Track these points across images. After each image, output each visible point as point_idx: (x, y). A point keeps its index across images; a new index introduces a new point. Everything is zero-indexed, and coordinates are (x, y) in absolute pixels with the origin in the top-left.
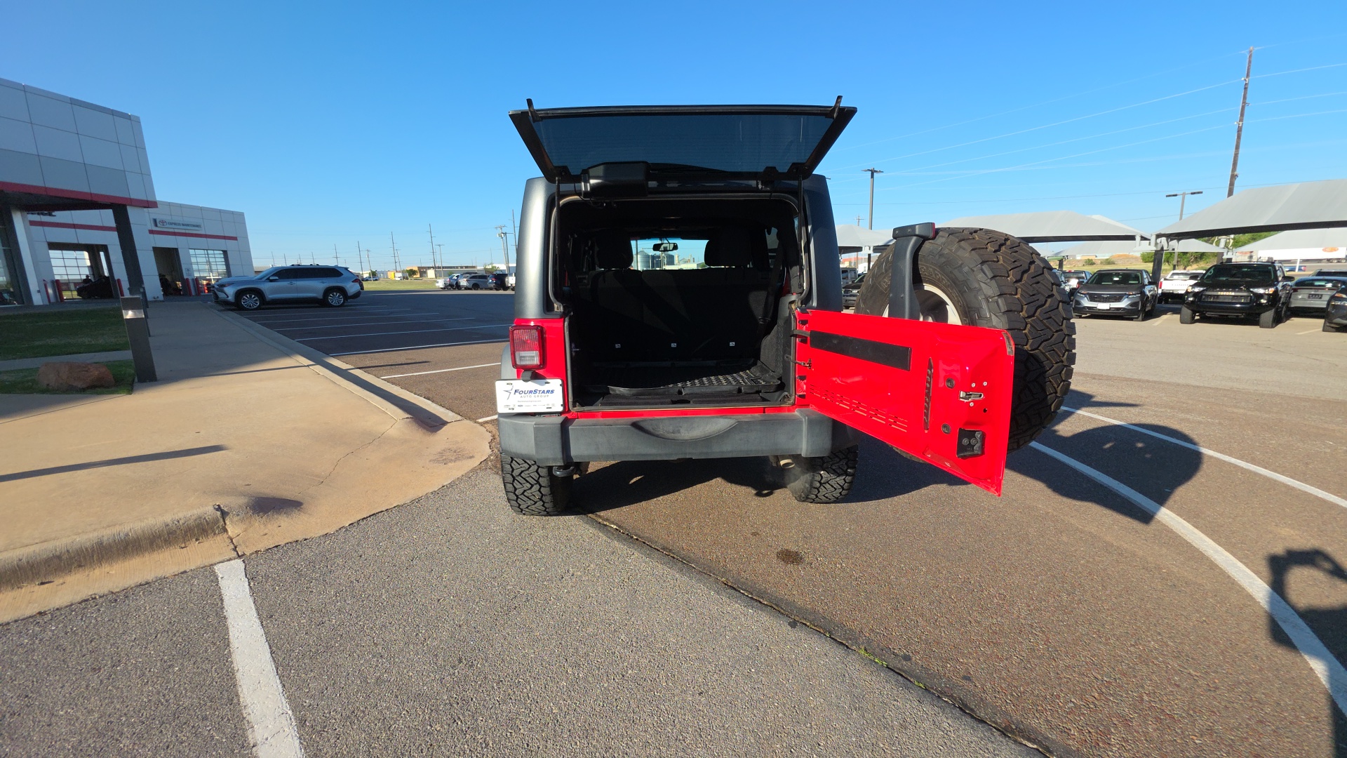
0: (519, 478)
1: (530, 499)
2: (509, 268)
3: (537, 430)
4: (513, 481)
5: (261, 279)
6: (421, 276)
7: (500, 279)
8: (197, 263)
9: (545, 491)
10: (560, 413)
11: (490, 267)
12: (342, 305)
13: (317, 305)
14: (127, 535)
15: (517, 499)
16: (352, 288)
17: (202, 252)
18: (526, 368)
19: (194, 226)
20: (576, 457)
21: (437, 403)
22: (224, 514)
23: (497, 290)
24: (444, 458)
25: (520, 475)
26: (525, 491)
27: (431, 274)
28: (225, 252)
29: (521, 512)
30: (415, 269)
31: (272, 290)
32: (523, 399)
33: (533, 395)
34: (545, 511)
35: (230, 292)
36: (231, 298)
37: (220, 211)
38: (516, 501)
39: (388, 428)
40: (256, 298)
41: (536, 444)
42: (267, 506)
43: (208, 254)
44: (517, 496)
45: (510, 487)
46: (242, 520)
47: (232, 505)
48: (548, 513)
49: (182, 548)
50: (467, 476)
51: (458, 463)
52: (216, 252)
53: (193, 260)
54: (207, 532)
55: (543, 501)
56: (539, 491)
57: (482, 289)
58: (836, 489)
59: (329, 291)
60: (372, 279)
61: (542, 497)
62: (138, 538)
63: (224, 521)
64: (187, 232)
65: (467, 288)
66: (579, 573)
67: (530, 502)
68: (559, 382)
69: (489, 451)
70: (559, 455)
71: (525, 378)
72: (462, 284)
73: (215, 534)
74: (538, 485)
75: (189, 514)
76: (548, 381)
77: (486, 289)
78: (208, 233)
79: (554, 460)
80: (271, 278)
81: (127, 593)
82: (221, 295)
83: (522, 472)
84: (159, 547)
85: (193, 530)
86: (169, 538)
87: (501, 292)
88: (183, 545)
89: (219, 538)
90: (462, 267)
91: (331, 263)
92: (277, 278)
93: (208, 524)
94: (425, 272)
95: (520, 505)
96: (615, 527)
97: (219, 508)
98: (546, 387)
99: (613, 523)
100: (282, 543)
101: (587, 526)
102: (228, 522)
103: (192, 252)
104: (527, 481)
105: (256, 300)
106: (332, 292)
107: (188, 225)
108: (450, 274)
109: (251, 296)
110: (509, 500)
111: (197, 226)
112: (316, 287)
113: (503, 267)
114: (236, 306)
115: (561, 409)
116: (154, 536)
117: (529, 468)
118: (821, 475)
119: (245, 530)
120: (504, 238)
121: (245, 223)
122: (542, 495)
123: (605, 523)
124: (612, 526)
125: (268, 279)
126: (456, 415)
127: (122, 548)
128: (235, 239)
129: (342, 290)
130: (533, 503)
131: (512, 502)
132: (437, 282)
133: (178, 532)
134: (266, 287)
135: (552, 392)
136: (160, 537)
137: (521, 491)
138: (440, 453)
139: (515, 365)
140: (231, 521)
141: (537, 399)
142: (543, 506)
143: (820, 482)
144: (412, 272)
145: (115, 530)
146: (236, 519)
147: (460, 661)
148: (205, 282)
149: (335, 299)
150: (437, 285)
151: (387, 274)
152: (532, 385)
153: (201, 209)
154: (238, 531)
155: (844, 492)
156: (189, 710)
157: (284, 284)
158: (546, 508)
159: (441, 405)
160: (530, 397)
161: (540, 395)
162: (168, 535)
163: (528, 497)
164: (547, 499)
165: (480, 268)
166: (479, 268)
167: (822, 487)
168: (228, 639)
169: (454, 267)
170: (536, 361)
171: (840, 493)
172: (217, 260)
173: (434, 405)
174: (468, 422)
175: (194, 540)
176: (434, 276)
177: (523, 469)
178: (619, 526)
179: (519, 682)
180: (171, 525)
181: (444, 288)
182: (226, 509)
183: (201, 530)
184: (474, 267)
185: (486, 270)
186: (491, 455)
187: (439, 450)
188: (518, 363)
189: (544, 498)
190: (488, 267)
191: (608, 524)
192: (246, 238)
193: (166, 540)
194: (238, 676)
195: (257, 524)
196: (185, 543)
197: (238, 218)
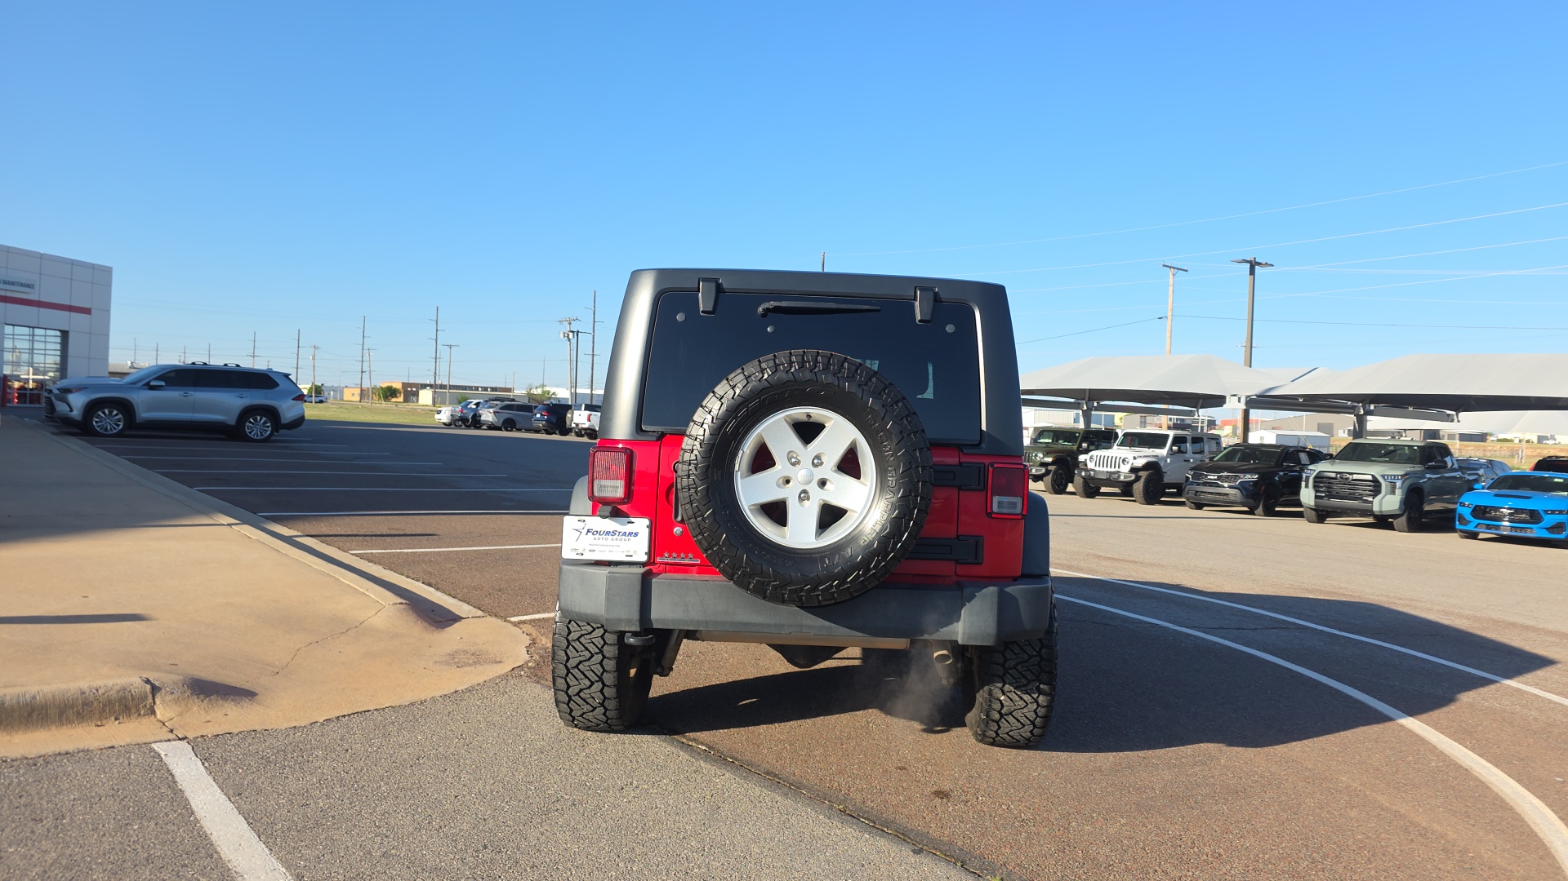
0: (575, 672)
1: (588, 703)
2: (575, 395)
3: (611, 580)
4: (567, 675)
5: (134, 383)
6: (406, 400)
7: (558, 414)
8: (14, 349)
9: (608, 692)
10: (643, 564)
11: (539, 391)
12: (267, 440)
13: (223, 436)
14: (34, 698)
15: (569, 702)
16: (288, 410)
17: (26, 331)
18: (605, 502)
19: (22, 285)
20: (657, 620)
21: (444, 592)
22: (155, 690)
23: (548, 433)
24: (456, 660)
25: (577, 666)
26: (581, 690)
27: (426, 397)
28: (65, 335)
29: (573, 721)
30: (398, 386)
31: (148, 405)
32: (597, 542)
33: (610, 537)
34: (606, 722)
35: (78, 401)
36: (76, 414)
37: (72, 263)
38: (568, 705)
39: (370, 615)
40: (120, 416)
41: (608, 598)
42: (205, 689)
43: (33, 335)
44: (569, 697)
45: (561, 683)
46: (177, 701)
47: (164, 681)
48: (610, 726)
49: (98, 726)
50: (494, 683)
51: (479, 668)
52: (50, 332)
53: (8, 344)
54: (130, 710)
55: (605, 708)
56: (601, 691)
57: (519, 430)
58: (1024, 726)
59: (249, 412)
60: (313, 399)
61: (604, 701)
62: (46, 704)
63: (154, 699)
64: (9, 294)
65: (492, 427)
66: (646, 786)
67: (586, 708)
68: (645, 522)
69: (527, 657)
70: (636, 616)
71: (602, 514)
72: (483, 418)
73: (139, 715)
74: (600, 655)
75: (110, 683)
76: (632, 520)
77: (528, 430)
78: (43, 299)
79: (629, 622)
80: (152, 383)
81: (46, 760)
82: (61, 407)
83: (581, 662)
84: (70, 722)
85: (114, 706)
86: (83, 711)
87: (556, 437)
88: (99, 723)
89: (145, 720)
90: (485, 389)
91: (260, 365)
92: (163, 383)
93: (133, 699)
94: (416, 394)
95: (572, 710)
96: (704, 748)
97: (148, 681)
98: (628, 528)
99: (702, 744)
100: (236, 731)
101: (664, 744)
102: (158, 701)
103: (8, 329)
104: (586, 677)
105: (119, 420)
106: (254, 415)
107: (12, 283)
108: (462, 400)
109: (111, 412)
110: (557, 702)
111: (28, 286)
112: (227, 404)
113: (563, 394)
114: (82, 428)
115: (644, 558)
116: (65, 705)
117: (590, 658)
118: (1000, 701)
119: (181, 714)
120: (574, 341)
121: (110, 286)
122: (605, 698)
123: (690, 743)
124: (700, 746)
125: (148, 384)
126: (475, 610)
127: (25, 714)
128: (87, 311)
129: (271, 413)
130: (591, 709)
131: (561, 705)
132: (439, 412)
133: (95, 704)
134: (141, 399)
135: (636, 534)
136: (72, 706)
137: (577, 689)
138: (449, 654)
139: (592, 497)
140: (163, 701)
141: (615, 543)
142: (604, 714)
143: (999, 712)
144: (390, 393)
145: (19, 690)
146: (169, 697)
147: (485, 847)
148: (17, 385)
149: (258, 427)
150: (437, 416)
151: (342, 392)
152: (610, 524)
153: (42, 257)
154: (170, 714)
155: (1036, 731)
156: (163, 858)
157: (174, 394)
158: (608, 719)
159: (450, 595)
160: (607, 539)
161: (619, 537)
162: (82, 706)
163: (584, 700)
164: (611, 705)
165: (519, 391)
166: (517, 392)
167: (1003, 720)
168: (191, 808)
169: (470, 388)
170: (620, 493)
171: (1031, 732)
172: (49, 346)
173: (439, 594)
174: (494, 619)
175: (113, 718)
176: (430, 402)
177: (582, 659)
178: (710, 748)
179: (557, 868)
180: (88, 694)
181: (450, 424)
182: (157, 683)
183: (124, 706)
184: (509, 390)
185: (530, 396)
186: (529, 661)
187: (449, 651)
188: (596, 494)
189: (606, 704)
190: (534, 392)
191: (694, 744)
192: (107, 311)
193: (78, 713)
194: (213, 838)
195: (195, 709)
196: (101, 720)
197: (100, 276)
